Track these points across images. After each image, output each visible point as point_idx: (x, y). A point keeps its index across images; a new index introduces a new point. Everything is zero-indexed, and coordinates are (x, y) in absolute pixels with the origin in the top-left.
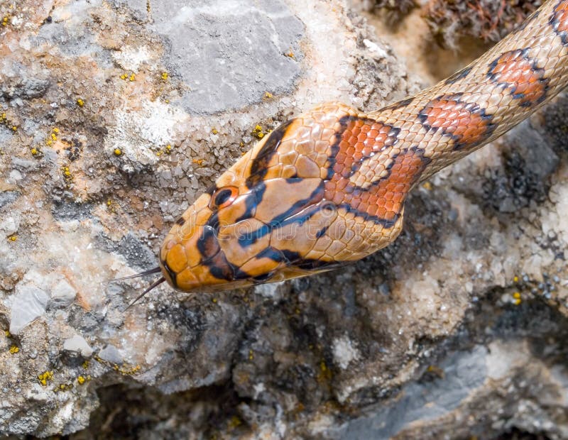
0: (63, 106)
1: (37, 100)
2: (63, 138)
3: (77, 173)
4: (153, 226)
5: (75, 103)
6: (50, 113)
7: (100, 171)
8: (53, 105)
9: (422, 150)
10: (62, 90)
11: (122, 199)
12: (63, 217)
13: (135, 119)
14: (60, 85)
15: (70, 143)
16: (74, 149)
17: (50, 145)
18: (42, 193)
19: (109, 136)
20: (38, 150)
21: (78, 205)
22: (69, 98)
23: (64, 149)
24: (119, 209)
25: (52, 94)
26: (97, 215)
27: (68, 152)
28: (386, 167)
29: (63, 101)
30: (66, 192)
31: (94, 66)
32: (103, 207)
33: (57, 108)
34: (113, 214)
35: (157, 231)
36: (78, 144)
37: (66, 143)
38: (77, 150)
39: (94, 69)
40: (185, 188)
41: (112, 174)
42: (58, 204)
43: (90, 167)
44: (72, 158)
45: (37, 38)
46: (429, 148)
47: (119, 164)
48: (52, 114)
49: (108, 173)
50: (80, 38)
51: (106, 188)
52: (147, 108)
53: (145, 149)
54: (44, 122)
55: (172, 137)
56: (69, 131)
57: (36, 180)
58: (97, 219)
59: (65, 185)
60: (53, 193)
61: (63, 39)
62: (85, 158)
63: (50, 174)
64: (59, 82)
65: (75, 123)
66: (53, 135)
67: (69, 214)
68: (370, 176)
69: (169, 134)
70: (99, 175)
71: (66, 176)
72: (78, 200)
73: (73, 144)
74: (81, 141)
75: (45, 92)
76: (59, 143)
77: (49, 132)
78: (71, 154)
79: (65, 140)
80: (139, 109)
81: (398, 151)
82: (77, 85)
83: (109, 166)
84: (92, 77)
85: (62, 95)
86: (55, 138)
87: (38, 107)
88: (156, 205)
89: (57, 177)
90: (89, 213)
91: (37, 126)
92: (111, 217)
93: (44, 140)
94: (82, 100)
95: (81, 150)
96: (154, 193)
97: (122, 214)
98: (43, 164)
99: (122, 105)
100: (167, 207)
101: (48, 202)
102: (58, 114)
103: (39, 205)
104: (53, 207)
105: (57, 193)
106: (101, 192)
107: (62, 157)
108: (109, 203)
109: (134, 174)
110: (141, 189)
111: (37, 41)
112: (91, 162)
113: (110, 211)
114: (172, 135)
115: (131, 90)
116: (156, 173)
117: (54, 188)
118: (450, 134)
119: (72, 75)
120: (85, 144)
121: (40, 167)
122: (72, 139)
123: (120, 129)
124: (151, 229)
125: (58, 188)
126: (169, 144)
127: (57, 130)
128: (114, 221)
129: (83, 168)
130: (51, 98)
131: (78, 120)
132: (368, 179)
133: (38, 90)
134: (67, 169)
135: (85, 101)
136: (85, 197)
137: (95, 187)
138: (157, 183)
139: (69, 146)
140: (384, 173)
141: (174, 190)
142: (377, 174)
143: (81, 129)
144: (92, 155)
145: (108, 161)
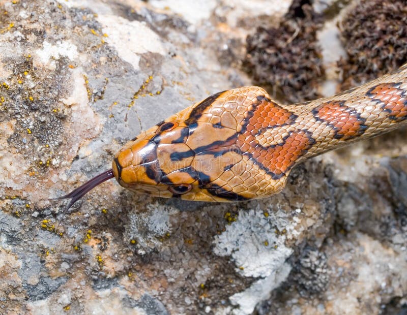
0: (93, 215)
1: (75, 214)
2: (95, 236)
3: (106, 259)
4: (161, 287)
5: (100, 212)
6: (84, 221)
7: (122, 256)
8: (86, 216)
9: (311, 133)
10: (91, 204)
11: (138, 271)
12: (99, 289)
13: (143, 218)
14: (89, 201)
15: (100, 239)
16: (103, 243)
17: (87, 243)
18: (85, 275)
19: (126, 232)
20: (79, 247)
21: (110, 280)
22: (97, 209)
23: (97, 244)
24: (136, 278)
25: (84, 208)
26: (122, 284)
27: (100, 246)
28: (283, 137)
29: (93, 212)
30: (101, 272)
31: (111, 185)
32: (126, 278)
33: (89, 217)
34: (133, 282)
35: (164, 289)
36: (106, 240)
37: (98, 240)
38: (105, 244)
39: (111, 187)
40: (181, 260)
41: (131, 256)
42: (95, 281)
43: (115, 254)
44: (102, 250)
45: (71, 171)
46: (316, 133)
47: (135, 249)
48: (86, 221)
49: (128, 256)
50: (99, 167)
51: (127, 266)
52: (150, 209)
53: (152, 238)
54: (81, 227)
55: (170, 227)
56: (99, 231)
57: (79, 267)
58: (123, 286)
59: (99, 268)
60: (92, 274)
61: (88, 169)
62: (111, 248)
63: (89, 262)
64: (88, 199)
65: (102, 225)
66: (88, 235)
67: (103, 286)
68: (270, 140)
69: (167, 226)
70: (122, 258)
71: (99, 262)
72: (109, 276)
73: (102, 240)
74: (107, 237)
75: (80, 207)
76: (92, 240)
77: (85, 234)
78: (102, 247)
79: (96, 238)
80: (145, 210)
81: (293, 129)
82: (101, 200)
83: (128, 252)
84: (111, 193)
85: (92, 208)
86: (89, 237)
87: (76, 218)
88: (162, 273)
89: (94, 264)
90: (117, 284)
91: (76, 230)
92: (132, 284)
93: (82, 240)
94: (106, 210)
95: (109, 244)
96: (160, 265)
97: (140, 281)
98: (83, 256)
99: (133, 209)
100: (170, 273)
101: (89, 280)
102: (90, 220)
103: (83, 283)
104: (92, 283)
105: (95, 274)
106: (124, 269)
107: (95, 249)
108: (130, 275)
109: (146, 255)
110: (151, 264)
111: (70, 173)
112: (116, 251)
113: (130, 280)
114: (169, 226)
115: (137, 198)
116: (160, 252)
117: (92, 271)
118: (333, 126)
119: (97, 193)
120: (110, 239)
121: (81, 258)
122: (102, 237)
123: (134, 226)
124: (160, 289)
125: (95, 271)
126: (168, 232)
127: (90, 231)
128: (134, 287)
129: (111, 255)
130: (84, 211)
131: (104, 224)
132: (268, 142)
133: (75, 207)
134: (100, 257)
135: (107, 210)
136: (113, 274)
137: (119, 266)
138: (162, 259)
139: (100, 242)
140: (280, 141)
141: (173, 261)
142: (276, 140)
143: (107, 229)
144: (116, 245)
145: (127, 249)
